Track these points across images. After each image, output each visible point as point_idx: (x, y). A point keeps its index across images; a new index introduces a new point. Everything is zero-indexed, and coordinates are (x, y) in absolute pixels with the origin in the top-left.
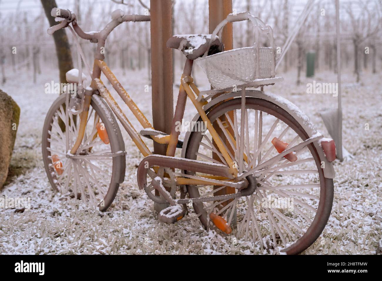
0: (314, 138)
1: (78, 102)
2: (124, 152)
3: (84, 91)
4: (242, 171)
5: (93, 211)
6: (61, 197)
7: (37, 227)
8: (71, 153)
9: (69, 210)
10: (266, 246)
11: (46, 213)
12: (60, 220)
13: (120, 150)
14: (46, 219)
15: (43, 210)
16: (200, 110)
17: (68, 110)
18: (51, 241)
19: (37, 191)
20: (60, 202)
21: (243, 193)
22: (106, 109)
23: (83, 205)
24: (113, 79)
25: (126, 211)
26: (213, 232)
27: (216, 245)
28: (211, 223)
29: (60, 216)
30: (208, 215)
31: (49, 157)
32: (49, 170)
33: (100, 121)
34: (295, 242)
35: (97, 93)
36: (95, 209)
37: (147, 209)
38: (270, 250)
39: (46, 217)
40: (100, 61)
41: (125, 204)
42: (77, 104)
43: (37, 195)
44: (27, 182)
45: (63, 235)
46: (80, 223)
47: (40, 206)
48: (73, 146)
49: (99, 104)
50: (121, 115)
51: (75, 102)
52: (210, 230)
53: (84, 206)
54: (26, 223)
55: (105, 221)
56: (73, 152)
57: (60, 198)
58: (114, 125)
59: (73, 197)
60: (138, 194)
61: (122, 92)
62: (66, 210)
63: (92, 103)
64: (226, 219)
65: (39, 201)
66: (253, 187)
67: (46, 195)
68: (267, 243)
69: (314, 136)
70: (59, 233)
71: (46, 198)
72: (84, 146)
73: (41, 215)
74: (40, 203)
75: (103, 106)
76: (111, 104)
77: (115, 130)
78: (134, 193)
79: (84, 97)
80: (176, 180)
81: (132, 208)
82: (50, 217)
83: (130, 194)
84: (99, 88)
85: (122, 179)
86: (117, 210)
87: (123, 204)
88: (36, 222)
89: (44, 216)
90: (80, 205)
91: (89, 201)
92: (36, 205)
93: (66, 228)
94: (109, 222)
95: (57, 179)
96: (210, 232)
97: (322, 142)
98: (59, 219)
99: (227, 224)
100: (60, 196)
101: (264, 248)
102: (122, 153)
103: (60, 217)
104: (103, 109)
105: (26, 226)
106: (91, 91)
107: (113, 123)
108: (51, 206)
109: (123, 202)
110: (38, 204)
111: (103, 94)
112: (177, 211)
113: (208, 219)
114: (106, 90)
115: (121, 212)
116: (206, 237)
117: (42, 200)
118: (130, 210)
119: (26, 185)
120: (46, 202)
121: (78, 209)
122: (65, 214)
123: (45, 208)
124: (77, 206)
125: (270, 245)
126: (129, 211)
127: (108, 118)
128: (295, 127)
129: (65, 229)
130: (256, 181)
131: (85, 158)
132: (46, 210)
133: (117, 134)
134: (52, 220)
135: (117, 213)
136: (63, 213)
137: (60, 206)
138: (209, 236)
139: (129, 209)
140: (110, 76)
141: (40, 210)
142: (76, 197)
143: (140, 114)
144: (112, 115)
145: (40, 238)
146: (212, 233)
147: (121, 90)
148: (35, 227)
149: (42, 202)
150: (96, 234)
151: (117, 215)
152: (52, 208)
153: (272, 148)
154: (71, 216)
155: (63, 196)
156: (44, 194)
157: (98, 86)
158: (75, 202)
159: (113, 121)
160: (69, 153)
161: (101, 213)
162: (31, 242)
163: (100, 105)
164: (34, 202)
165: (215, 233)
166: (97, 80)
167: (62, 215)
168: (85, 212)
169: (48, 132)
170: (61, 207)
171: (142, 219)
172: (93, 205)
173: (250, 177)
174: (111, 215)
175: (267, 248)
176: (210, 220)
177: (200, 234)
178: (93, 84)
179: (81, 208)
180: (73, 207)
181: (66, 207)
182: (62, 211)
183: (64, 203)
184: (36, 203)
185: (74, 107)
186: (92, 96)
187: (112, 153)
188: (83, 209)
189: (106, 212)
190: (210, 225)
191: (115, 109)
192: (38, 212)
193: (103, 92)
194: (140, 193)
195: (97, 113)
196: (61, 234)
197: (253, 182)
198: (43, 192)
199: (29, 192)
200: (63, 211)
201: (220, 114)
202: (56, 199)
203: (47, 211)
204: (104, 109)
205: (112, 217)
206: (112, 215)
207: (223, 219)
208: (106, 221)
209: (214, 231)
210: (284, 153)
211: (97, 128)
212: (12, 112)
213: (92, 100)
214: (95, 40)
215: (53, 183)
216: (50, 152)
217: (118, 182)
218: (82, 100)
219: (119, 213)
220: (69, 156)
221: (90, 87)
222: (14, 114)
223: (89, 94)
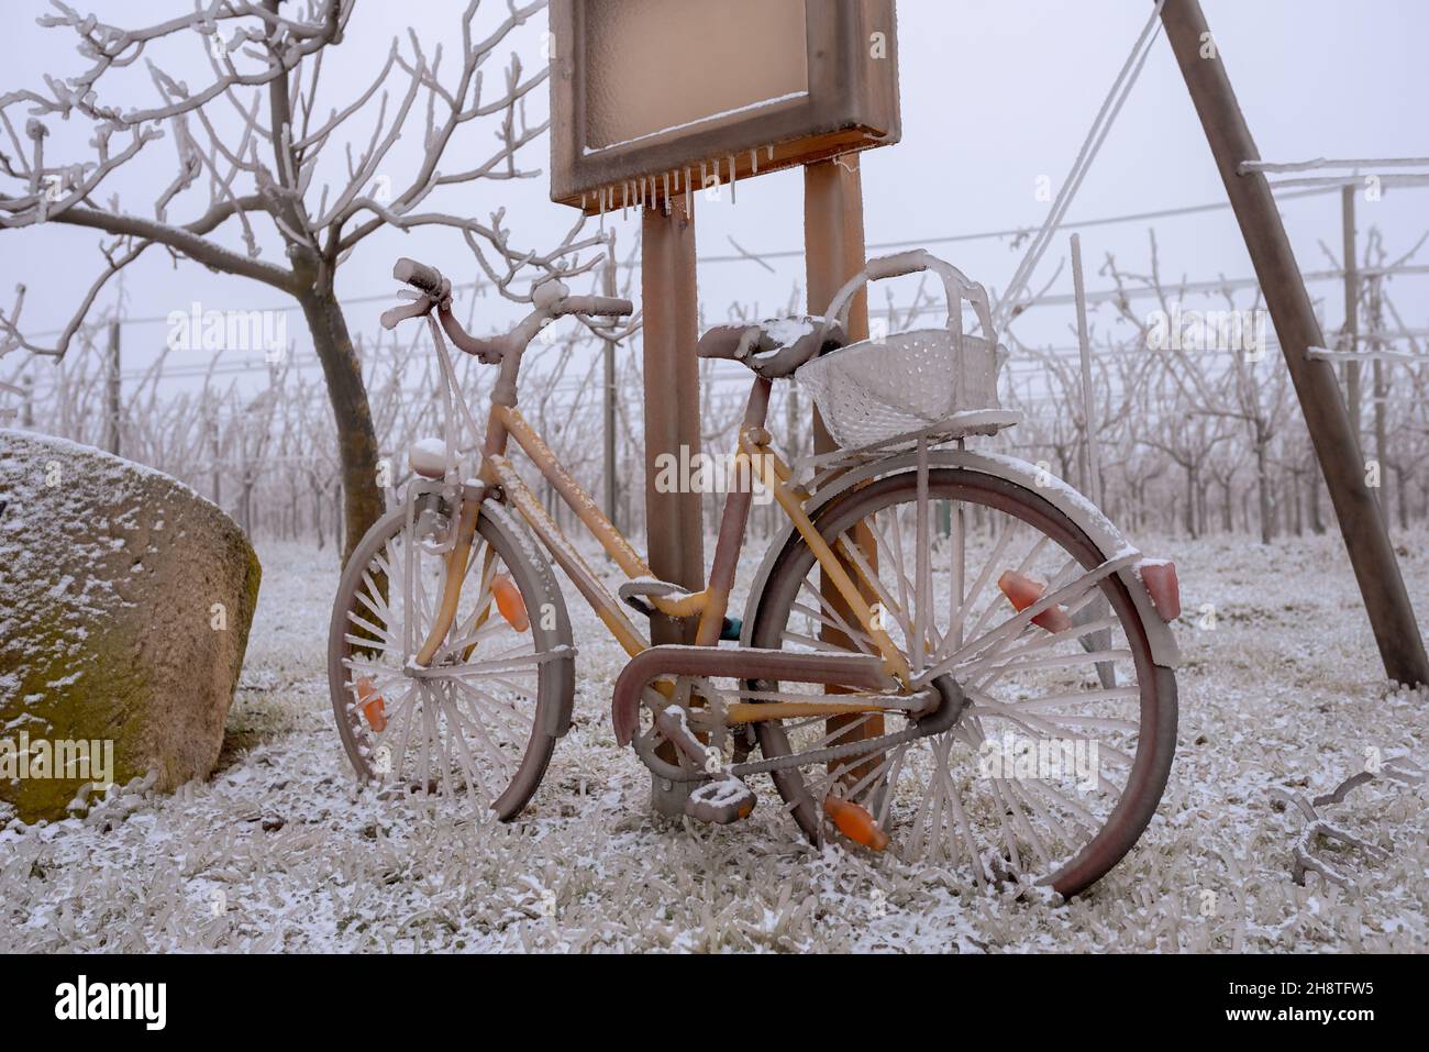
0: (1122, 559)
1: (441, 522)
2: (572, 647)
3: (462, 490)
4: (921, 666)
5: (479, 820)
6: (383, 792)
7: (332, 859)
8: (417, 661)
9: (411, 822)
10: (990, 874)
11: (347, 831)
13: (561, 642)
15: (337, 824)
16: (796, 513)
17: (412, 543)
18: (377, 893)
19: (311, 781)
20: (381, 803)
21: (924, 729)
22: (523, 535)
23: (446, 809)
24: (544, 453)
25: (572, 820)
26: (836, 850)
27: (849, 882)
28: (829, 826)
29: (388, 835)
30: (818, 805)
31: (348, 684)
32: (345, 718)
33: (503, 569)
34: (1077, 853)
35: (496, 494)
36: (483, 815)
37: (632, 809)
38: (1005, 883)
39: (347, 841)
40: (506, 407)
41: (566, 804)
42: (439, 526)
43: (312, 789)
44: (277, 762)
45: (407, 877)
47: (325, 814)
48: (422, 645)
49: (502, 522)
50: (564, 547)
51: (434, 521)
52: (825, 844)
53: (450, 810)
55: (518, 840)
56: (425, 659)
57: (377, 794)
58: (544, 576)
59: (416, 789)
61: (569, 485)
62: (400, 822)
63: (482, 523)
64: (870, 810)
65: (321, 803)
66: (954, 708)
67: (340, 787)
68: (995, 866)
69: (1121, 554)
70: (397, 871)
71: (340, 795)
72: (452, 646)
73: (333, 836)
74: (324, 808)
75: (513, 527)
77: (546, 588)
78: (581, 779)
79: (461, 506)
80: (725, 711)
81: (586, 811)
82: (360, 841)
84: (502, 478)
85: (564, 725)
86: (547, 817)
89: (341, 837)
90: (439, 807)
92: (312, 813)
93: (414, 857)
95: (368, 746)
96: (828, 850)
97: (1143, 569)
98: (387, 843)
99: (875, 823)
100: (380, 790)
101: (988, 881)
102: (565, 650)
103: (388, 840)
104: (513, 533)
106: (480, 488)
107: (543, 570)
108: (356, 815)
110: (318, 810)
111: (514, 494)
112: (735, 792)
113: (820, 815)
114: (521, 484)
115: (559, 822)
116: (818, 863)
117: (330, 801)
118: (583, 815)
119: (277, 770)
120: (342, 805)
121: (434, 818)
122: (401, 830)
123: (341, 820)
124: (432, 812)
125: (1004, 869)
126: (580, 818)
127: (528, 557)
128: (1065, 535)
129: (413, 862)
130: (960, 693)
131: (456, 673)
132: (343, 823)
133: (552, 599)
134: (369, 847)
135: (548, 825)
136: (395, 830)
137: (382, 812)
138: (826, 861)
139: (578, 815)
140: (535, 446)
141: (327, 825)
142: (425, 788)
143: (619, 542)
144: (537, 550)
145: (344, 885)
146: (833, 852)
147: (565, 480)
148: (325, 858)
149: (331, 806)
150: (502, 870)
151: (546, 829)
152: (362, 818)
153: (999, 599)
154: (417, 834)
155: (386, 789)
156: (333, 786)
157: (501, 474)
158: (423, 801)
159: (542, 566)
160: (412, 663)
161: (503, 825)
162: (320, 895)
163: (506, 525)
164: (307, 806)
165: (842, 852)
166: (496, 458)
167: (391, 833)
169: (346, 614)
170: (386, 815)
171: (622, 835)
173: (944, 680)
174: (531, 829)
175: (994, 879)
176: (826, 818)
177: (800, 854)
178: (488, 471)
180: (421, 815)
181: (401, 815)
182: (391, 825)
183: (394, 805)
184: (313, 808)
185: (432, 535)
186: (482, 502)
187: (536, 653)
188: (451, 818)
189: (513, 823)
190: (826, 831)
191: (547, 533)
192: (323, 830)
193: (514, 490)
195: (492, 550)
196: (403, 875)
197: (952, 692)
198: (328, 782)
199: (289, 783)
200: (394, 824)
201: (848, 520)
202: (369, 795)
203: (348, 826)
204: (517, 535)
205: (534, 833)
206: (534, 829)
207: (864, 811)
209: (837, 845)
210: (1035, 611)
211: (493, 589)
212: (242, 572)
213: (481, 515)
214: (494, 356)
215: (357, 754)
216: (349, 671)
217: (553, 734)
218: (453, 516)
219: (552, 822)
220: (413, 670)
221: (478, 478)
222: (246, 577)
223: (474, 496)
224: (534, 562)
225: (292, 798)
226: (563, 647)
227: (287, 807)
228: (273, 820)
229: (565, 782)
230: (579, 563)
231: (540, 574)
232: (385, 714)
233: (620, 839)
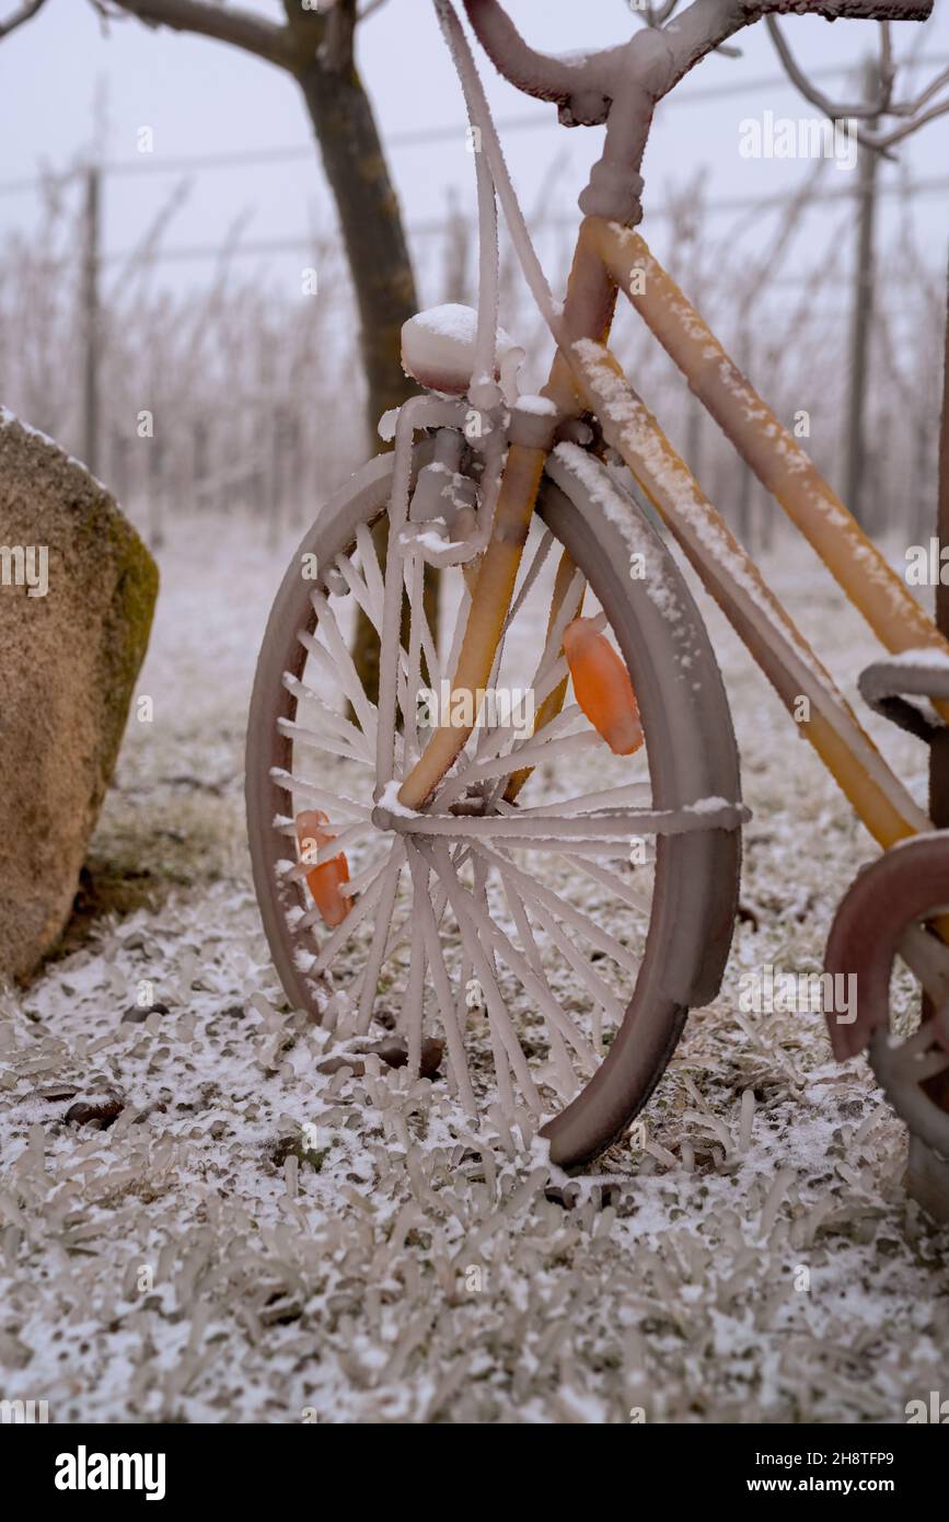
1: (461, 493)
2: (739, 806)
3: (507, 422)
5: (511, 1160)
6: (329, 1056)
7: (170, 1237)
8: (400, 797)
9: (371, 1140)
11: (238, 1145)
12: (311, 1202)
13: (712, 790)
14: (231, 1182)
15: (225, 1124)
17: (400, 538)
18: (241, 1350)
19: (206, 1005)
20: (324, 1081)
22: (637, 531)
23: (450, 1118)
24: (697, 334)
25: (716, 1184)
29: (318, 1169)
31: (282, 820)
32: (273, 890)
33: (592, 607)
35: (584, 435)
36: (521, 1147)
37: (858, 1185)
39: (233, 1171)
40: (615, 226)
41: (706, 1135)
42: (459, 504)
43: (201, 1027)
44: (161, 954)
45: (317, 1316)
46: (429, 1237)
47: (211, 1091)
48: (416, 759)
49: (593, 499)
50: (733, 564)
51: (447, 491)
53: (460, 1119)
54: (106, 1203)
55: (584, 1236)
56: (418, 792)
57: (321, 1059)
58: (681, 632)
59: (396, 1060)
60: (774, 1075)
61: (751, 414)
62: (349, 1136)
63: (549, 498)
65: (209, 1065)
67: (252, 1032)
70: (298, 1297)
71: (245, 1049)
72: (481, 762)
73: (207, 1156)
74: (213, 1077)
75: (616, 511)
76: (673, 494)
77: (686, 661)
78: (750, 1065)
79: (504, 457)
81: (754, 1164)
82: (257, 1175)
83: (725, 1069)
84: (597, 395)
85: (708, 979)
86: (661, 1170)
87: (689, 1129)
88: (171, 1200)
89: (221, 1160)
90: (436, 1110)
91: (484, 1088)
92: (186, 1086)
93: (339, 1266)
94: (612, 1252)
95: (315, 950)
98: (309, 1191)
100: (326, 1049)
102: (724, 809)
103: (313, 1181)
104: (614, 526)
105: (103, 1225)
106: (547, 417)
107: (679, 615)
108: (267, 1104)
109: (690, 1117)
110: (198, 1080)
111: (624, 434)
114: (640, 410)
115: (686, 1186)
117: (226, 1061)
118: (744, 1177)
119: (156, 970)
120: (244, 1076)
121: (422, 1135)
122: (347, 1161)
123: (235, 1112)
124: (418, 1121)
126: (735, 1182)
129: (336, 1277)
131: (482, 832)
132: (237, 1124)
133: (697, 686)
134: (265, 1197)
135: (662, 1192)
136: (336, 1155)
137: (319, 1106)
139: (731, 1172)
140: (676, 318)
141: (205, 1121)
142: (414, 1060)
144: (668, 567)
145: (175, 1318)
147: (743, 401)
148: (154, 1236)
149: (225, 1075)
150: (532, 1337)
151: (658, 1204)
152: (275, 1117)
154: (378, 1176)
155: (339, 1050)
156: (243, 1024)
157: (595, 385)
158: (406, 1093)
159: (677, 607)
160: (389, 801)
161: (560, 1180)
162: (117, 1342)
163: (600, 505)
164: (180, 1068)
166: (586, 347)
167: (326, 1164)
168: (463, 1160)
169: (281, 678)
170: (325, 1114)
171: (831, 1257)
172: (512, 1122)
174: (623, 1199)
178: (566, 378)
179: (436, 1127)
180: (395, 1126)
181: (354, 1121)
182: (328, 1144)
183: (345, 1092)
184: (189, 1074)
185: (441, 520)
186: (549, 451)
187: (654, 808)
188: (454, 1143)
189: (587, 1172)
191: (693, 528)
192: (194, 1135)
193: (623, 425)
194: (789, 1071)
195: (570, 562)
196: (310, 1309)
198: (237, 1013)
199: (161, 1010)
200: (336, 1143)
202: (302, 1060)
203: (245, 1132)
204: (624, 531)
205: (628, 1212)
206: (630, 1199)
208: (593, 1243)
211: (571, 653)
212: (110, 577)
213: (547, 482)
214: (592, 103)
215: (293, 967)
216: (287, 795)
217: (680, 998)
218: (486, 480)
219: (671, 1188)
220: (392, 815)
221: (544, 393)
222: (120, 587)
223: (534, 436)
224: (659, 595)
225: (155, 1046)
226: (715, 804)
227: (142, 1066)
228: (99, 1100)
229: (712, 1066)
230: (765, 606)
231: (672, 626)
232: (347, 890)
233: (826, 1264)
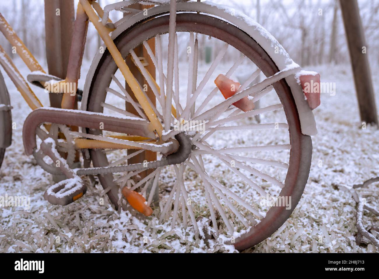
0: (290, 70)
2: (10, 106)
4: (168, 127)
10: (202, 234)
13: (1, 103)
16: (106, 38)
21: (170, 161)
25: (17, 183)
26: (127, 214)
27: (131, 234)
28: (124, 201)
30: (120, 190)
34: (248, 230)
37: (44, 180)
38: (210, 241)
41: (18, 174)
52: (122, 211)
64: (144, 196)
66: (186, 151)
68: (205, 230)
69: (289, 67)
80: (74, 142)
87: (16, 173)
96: (123, 214)
97: (302, 77)
99: (146, 203)
101: (200, 238)
112: (75, 185)
113: (120, 196)
115: (10, 185)
116: (117, 221)
125: (209, 233)
128: (255, 55)
130: (190, 141)
135: (5, 186)
138: (121, 220)
143: (25, 53)
146: (125, 215)
153: (215, 91)
165: (130, 215)
171: (35, 194)
173: (181, 135)
175: (204, 237)
176: (123, 197)
177: (109, 217)
190: (123, 204)
197: (185, 142)
201: (135, 43)
207: (141, 196)
209: (128, 212)
210: (235, 99)
233: (34, 196)
